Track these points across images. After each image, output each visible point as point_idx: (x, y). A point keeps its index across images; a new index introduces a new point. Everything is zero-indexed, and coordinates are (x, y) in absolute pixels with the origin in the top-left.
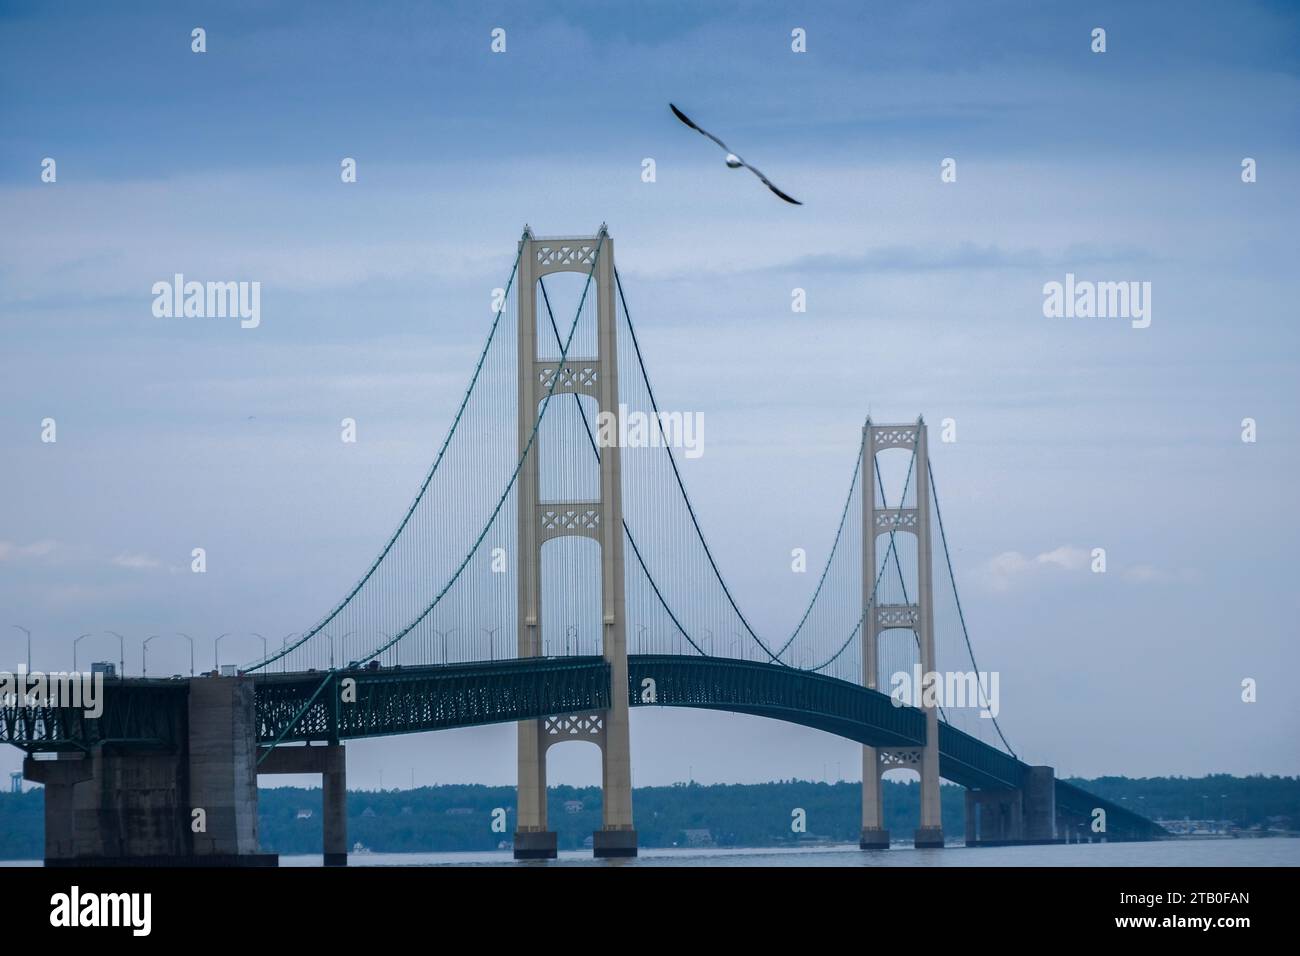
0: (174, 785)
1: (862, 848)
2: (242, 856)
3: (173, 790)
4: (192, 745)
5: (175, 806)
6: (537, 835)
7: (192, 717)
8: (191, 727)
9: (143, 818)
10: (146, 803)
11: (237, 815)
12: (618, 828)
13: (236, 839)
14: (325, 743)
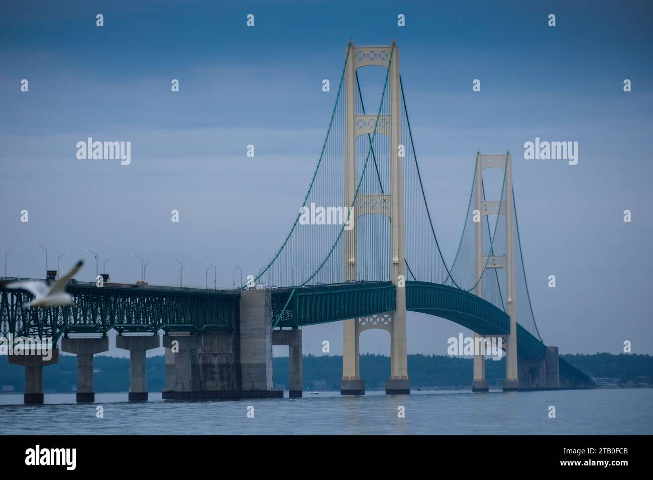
0: (231, 351)
1: (473, 391)
2: (269, 391)
3: (231, 354)
4: (242, 328)
5: (231, 363)
6: (352, 382)
7: (241, 312)
8: (241, 318)
9: (214, 369)
10: (215, 361)
11: (267, 368)
12: (400, 378)
13: (266, 382)
14: (290, 328)
